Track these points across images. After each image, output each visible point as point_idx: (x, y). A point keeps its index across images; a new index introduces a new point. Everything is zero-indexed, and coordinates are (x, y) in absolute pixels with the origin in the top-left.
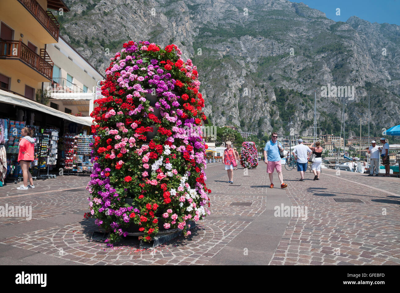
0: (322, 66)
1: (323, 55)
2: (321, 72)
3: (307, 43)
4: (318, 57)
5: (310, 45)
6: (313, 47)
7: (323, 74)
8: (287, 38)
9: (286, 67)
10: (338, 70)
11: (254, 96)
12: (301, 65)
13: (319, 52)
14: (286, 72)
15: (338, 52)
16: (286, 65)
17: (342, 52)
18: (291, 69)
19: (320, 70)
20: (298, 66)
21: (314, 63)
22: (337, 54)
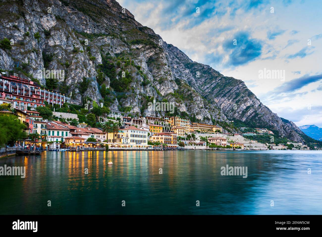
0: (139, 54)
1: (138, 46)
2: (139, 59)
3: (120, 33)
4: (134, 47)
5: (123, 36)
6: (127, 38)
7: (141, 61)
8: (102, 22)
9: (103, 46)
10: (152, 62)
11: (72, 48)
12: (119, 48)
13: (134, 43)
14: (103, 51)
15: (152, 46)
16: (103, 44)
17: (155, 47)
18: (109, 49)
19: (138, 57)
20: (116, 49)
21: (131, 50)
22: (151, 48)
